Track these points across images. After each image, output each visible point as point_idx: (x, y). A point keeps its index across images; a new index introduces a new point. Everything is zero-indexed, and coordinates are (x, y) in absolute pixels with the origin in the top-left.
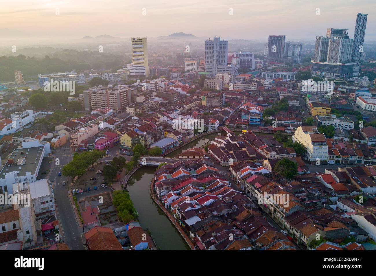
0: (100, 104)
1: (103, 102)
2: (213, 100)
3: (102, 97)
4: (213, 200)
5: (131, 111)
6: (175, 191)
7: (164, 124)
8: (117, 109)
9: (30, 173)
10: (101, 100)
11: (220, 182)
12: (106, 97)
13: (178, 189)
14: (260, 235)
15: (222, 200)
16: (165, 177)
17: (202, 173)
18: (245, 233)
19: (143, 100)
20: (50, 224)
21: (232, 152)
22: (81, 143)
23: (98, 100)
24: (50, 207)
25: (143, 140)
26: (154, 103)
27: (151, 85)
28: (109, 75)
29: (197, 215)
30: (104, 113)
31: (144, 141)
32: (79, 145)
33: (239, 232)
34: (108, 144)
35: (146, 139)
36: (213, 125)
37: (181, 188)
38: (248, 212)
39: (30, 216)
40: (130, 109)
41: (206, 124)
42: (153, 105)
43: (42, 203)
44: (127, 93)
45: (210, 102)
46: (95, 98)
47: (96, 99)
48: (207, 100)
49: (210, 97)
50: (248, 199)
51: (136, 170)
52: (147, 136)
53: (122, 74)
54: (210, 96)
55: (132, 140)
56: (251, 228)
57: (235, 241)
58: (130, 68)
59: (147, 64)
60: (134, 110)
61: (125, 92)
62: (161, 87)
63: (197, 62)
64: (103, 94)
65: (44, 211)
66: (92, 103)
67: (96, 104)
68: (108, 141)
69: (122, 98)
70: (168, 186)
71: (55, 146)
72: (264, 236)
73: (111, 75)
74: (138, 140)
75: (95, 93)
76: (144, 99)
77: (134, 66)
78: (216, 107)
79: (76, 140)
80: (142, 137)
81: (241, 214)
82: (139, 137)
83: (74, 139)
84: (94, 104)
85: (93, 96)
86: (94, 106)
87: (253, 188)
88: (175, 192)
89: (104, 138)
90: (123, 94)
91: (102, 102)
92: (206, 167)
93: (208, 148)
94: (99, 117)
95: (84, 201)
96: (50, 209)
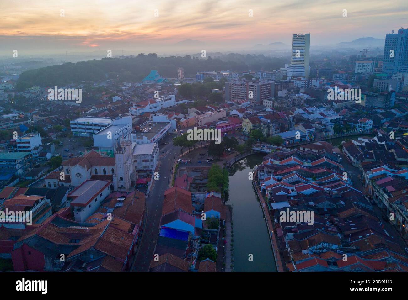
0: (240, 96)
1: (243, 94)
2: (375, 100)
3: (242, 89)
4: (315, 190)
5: (268, 104)
6: (276, 175)
7: (298, 117)
8: (255, 102)
9: (146, 138)
10: (241, 92)
11: (335, 176)
12: (246, 89)
13: (280, 174)
14: (361, 238)
15: (328, 193)
16: (272, 162)
17: (318, 165)
18: (340, 232)
19: (286, 95)
20: (144, 180)
21: (372, 151)
22: (205, 124)
23: (238, 92)
24: (150, 167)
25: (265, 128)
26: (298, 99)
27: (302, 82)
28: (262, 74)
29: (289, 201)
30: (239, 104)
31: (266, 130)
32: (202, 126)
33: (333, 229)
34: (230, 128)
35: (269, 127)
36: (363, 125)
37: (284, 174)
38: (355, 210)
39: (124, 164)
40: (268, 103)
41: (354, 124)
42: (295, 100)
43: (144, 161)
44: (269, 87)
45: (371, 101)
46: (235, 89)
47: (236, 91)
48: (367, 100)
49: (372, 96)
50: (366, 199)
51: (247, 155)
52: (271, 125)
53: (277, 73)
54: (372, 94)
55: (253, 127)
56: (352, 228)
57: (318, 234)
58: (288, 68)
59: (308, 64)
60: (271, 103)
61: (268, 86)
62: (314, 86)
63: (373, 62)
64: (243, 85)
65: (145, 169)
66: (232, 96)
67: (236, 96)
68: (230, 125)
69: (263, 91)
70: (270, 170)
71: (182, 125)
72: (366, 241)
73: (265, 74)
74: (259, 127)
75: (236, 85)
76: (287, 93)
77: (292, 66)
78: (379, 108)
79: (200, 120)
80: (264, 124)
81: (346, 211)
82: (262, 125)
83: (198, 120)
84: (234, 96)
85: (233, 88)
86: (234, 98)
87: (381, 191)
88: (276, 177)
89: (227, 122)
90: (265, 87)
91: (241, 94)
92: (325, 160)
93: (343, 146)
94: (233, 107)
95: (184, 170)
96: (151, 168)
